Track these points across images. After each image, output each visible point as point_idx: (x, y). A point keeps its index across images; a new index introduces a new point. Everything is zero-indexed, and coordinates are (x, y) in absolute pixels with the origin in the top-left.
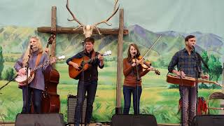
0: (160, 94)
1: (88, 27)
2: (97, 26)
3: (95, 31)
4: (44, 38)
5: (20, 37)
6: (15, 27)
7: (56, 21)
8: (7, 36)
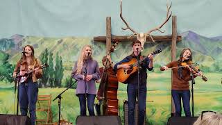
0: (216, 99)
1: (142, 35)
2: (151, 34)
3: (148, 39)
4: (100, 47)
5: (78, 47)
6: (73, 38)
7: (111, 30)
8: (65, 46)
